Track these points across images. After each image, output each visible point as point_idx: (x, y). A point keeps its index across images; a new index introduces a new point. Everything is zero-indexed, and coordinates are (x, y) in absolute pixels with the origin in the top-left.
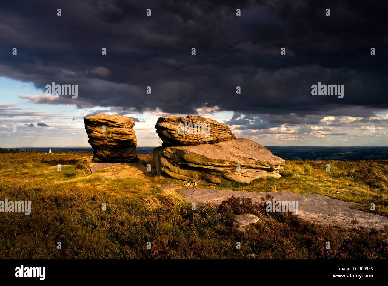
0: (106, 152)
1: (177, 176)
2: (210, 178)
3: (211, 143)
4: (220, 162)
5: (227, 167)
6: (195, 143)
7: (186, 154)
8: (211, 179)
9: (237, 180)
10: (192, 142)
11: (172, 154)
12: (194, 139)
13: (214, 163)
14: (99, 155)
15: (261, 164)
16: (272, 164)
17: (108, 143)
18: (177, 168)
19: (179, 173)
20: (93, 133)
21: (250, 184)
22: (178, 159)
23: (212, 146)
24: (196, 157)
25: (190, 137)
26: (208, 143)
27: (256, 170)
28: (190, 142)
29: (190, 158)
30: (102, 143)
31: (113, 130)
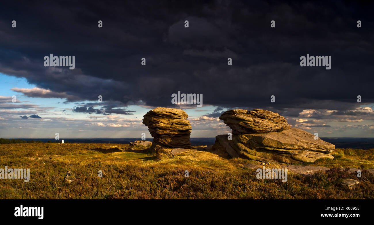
0: (168, 140)
1: (254, 157)
2: (281, 158)
3: (278, 131)
4: (291, 146)
5: (296, 150)
6: (266, 131)
7: (264, 139)
8: (282, 160)
9: (303, 160)
10: (265, 131)
11: (249, 140)
12: (266, 128)
13: (286, 147)
14: (162, 142)
15: (319, 148)
16: (327, 148)
17: (171, 132)
18: (254, 151)
19: (255, 155)
20: (159, 124)
21: (314, 163)
22: (256, 144)
23: (280, 134)
24: (272, 142)
25: (263, 126)
26: (276, 131)
27: (316, 153)
28: (262, 130)
29: (267, 142)
30: (166, 132)
31: (175, 121)
